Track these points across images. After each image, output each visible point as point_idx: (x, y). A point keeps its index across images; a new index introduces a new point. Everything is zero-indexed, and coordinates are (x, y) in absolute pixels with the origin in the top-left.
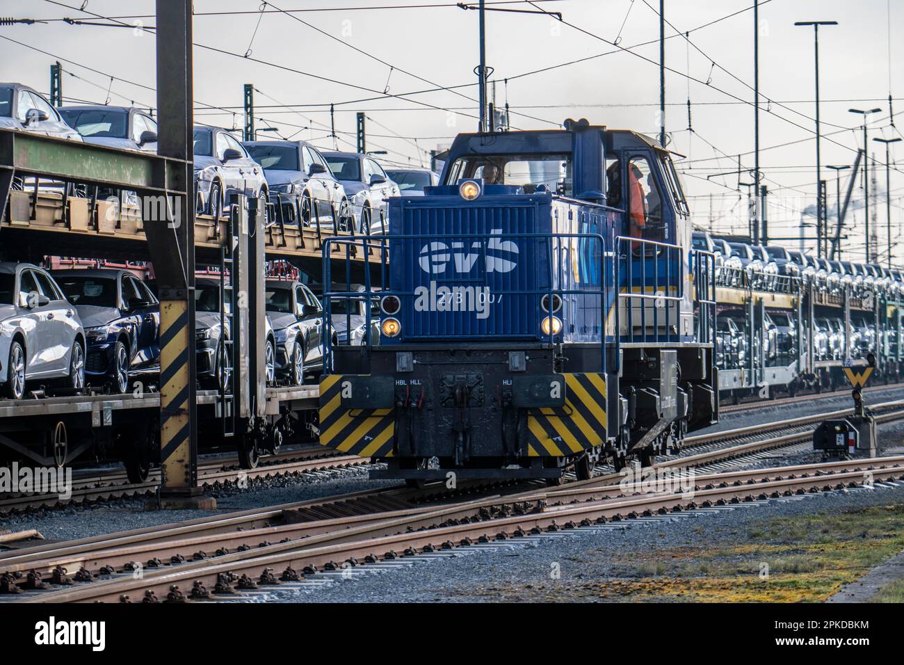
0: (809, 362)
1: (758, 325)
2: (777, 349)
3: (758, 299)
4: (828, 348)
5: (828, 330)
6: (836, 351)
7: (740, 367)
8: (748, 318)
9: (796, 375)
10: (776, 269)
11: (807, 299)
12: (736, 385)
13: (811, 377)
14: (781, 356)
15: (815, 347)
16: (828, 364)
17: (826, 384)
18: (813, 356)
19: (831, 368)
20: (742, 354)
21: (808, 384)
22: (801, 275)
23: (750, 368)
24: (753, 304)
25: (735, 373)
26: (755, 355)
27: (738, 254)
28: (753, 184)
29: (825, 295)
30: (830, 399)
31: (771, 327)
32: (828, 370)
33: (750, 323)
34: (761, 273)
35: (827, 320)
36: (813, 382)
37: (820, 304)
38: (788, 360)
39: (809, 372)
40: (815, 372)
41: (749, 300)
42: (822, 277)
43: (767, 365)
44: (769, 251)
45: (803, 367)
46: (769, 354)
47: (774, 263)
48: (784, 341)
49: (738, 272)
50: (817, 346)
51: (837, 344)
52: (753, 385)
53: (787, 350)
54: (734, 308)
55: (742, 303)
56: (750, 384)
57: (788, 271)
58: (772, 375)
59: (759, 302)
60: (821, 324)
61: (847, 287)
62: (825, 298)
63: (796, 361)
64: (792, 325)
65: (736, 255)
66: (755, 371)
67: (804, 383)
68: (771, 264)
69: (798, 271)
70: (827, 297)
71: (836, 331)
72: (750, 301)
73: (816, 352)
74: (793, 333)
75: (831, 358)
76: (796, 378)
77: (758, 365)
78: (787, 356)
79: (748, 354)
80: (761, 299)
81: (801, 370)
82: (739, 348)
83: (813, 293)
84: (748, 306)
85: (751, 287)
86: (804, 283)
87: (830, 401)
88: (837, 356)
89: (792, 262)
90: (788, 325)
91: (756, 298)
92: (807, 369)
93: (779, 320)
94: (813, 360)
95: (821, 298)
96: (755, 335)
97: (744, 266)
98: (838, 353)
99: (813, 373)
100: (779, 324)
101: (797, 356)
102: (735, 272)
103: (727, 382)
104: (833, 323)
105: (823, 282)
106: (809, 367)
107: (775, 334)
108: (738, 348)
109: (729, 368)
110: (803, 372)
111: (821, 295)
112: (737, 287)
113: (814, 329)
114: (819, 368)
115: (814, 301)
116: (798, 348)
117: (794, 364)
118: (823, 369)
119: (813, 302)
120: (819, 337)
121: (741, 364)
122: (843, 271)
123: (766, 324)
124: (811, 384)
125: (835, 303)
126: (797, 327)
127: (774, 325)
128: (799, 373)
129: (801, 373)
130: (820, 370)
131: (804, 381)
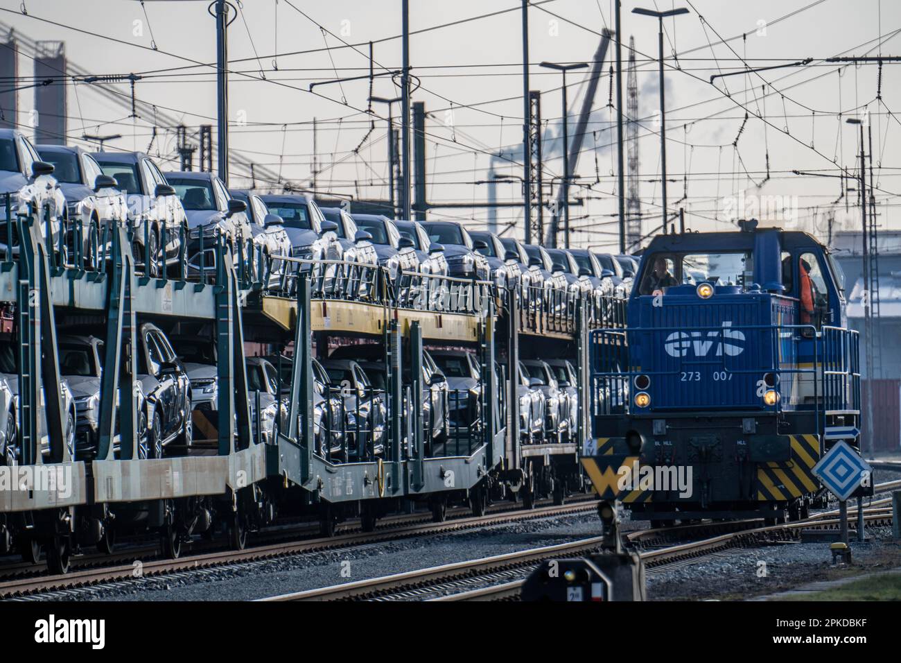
0: (509, 447)
1: (411, 375)
2: (448, 423)
3: (410, 324)
4: (548, 419)
5: (547, 383)
6: (563, 424)
7: (375, 458)
8: (391, 360)
9: (485, 472)
10: (445, 266)
11: (504, 323)
12: (366, 493)
13: (514, 476)
14: (457, 436)
15: (521, 417)
16: (548, 451)
17: (543, 489)
18: (518, 435)
19: (553, 457)
20: (378, 432)
21: (508, 490)
22: (493, 277)
23: (396, 459)
24: (400, 333)
25: (365, 469)
26: (404, 434)
27: (371, 236)
28: (397, 100)
29: (541, 316)
30: (551, 519)
31: (436, 379)
32: (547, 462)
33: (394, 371)
34: (416, 273)
35: (546, 365)
36: (519, 485)
37: (533, 333)
38: (470, 444)
39: (510, 467)
40: (522, 466)
41: (393, 325)
42: (535, 280)
43: (428, 453)
44: (431, 229)
45: (498, 456)
46: (432, 432)
47: (441, 253)
48: (460, 407)
49: (370, 271)
50: (526, 415)
51: (564, 410)
52: (400, 493)
53: (467, 424)
54: (362, 341)
55: (379, 332)
56: (395, 490)
57: (468, 268)
58: (438, 473)
59: (413, 329)
60: (532, 372)
61: (584, 299)
62: (542, 321)
63: (485, 444)
64: (476, 374)
65: (367, 239)
66: (405, 465)
67: (500, 488)
68: (435, 255)
69: (488, 268)
70: (544, 319)
71: (562, 386)
72: (394, 328)
73: (522, 427)
74: (476, 390)
75: (553, 439)
76: (485, 477)
77: (410, 454)
78: (467, 435)
79: (390, 433)
80: (415, 323)
81: (496, 462)
82: (371, 422)
83: (517, 312)
84: (391, 338)
85: (395, 301)
86: (500, 291)
87: (551, 523)
88: (565, 435)
89: (476, 252)
90: (468, 374)
91: (406, 320)
92: (506, 461)
93: (452, 365)
94: (518, 442)
95: (534, 321)
96: (404, 395)
97: (383, 258)
98: (566, 428)
99: (517, 468)
100: (450, 373)
101: (486, 436)
102: (364, 271)
103: (349, 486)
104: (556, 371)
105: (535, 291)
106: (509, 455)
107: (444, 391)
108: (370, 419)
109: (353, 459)
110: (499, 466)
111: (534, 315)
112: (368, 301)
113: (520, 382)
114: (530, 458)
115: (519, 327)
116: (489, 420)
117: (480, 452)
118: (538, 460)
119: (518, 329)
120: (528, 397)
121: (376, 451)
122: (575, 268)
123: (426, 374)
124: (515, 489)
125: (560, 331)
126: (485, 377)
127: (442, 374)
128: (490, 469)
129: (494, 468)
130: (531, 463)
131: (500, 483)
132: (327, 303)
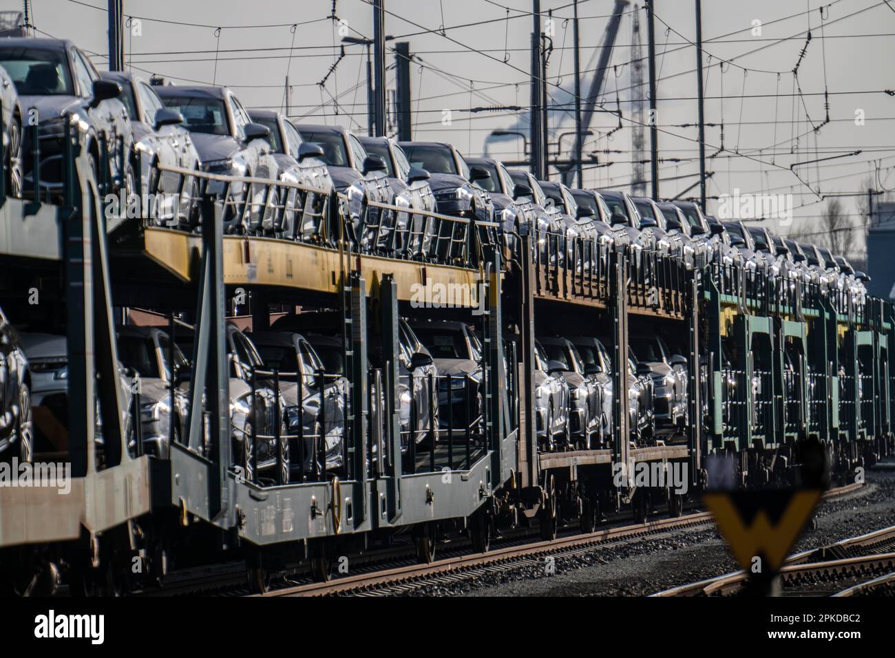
0: (523, 455)
1: (381, 354)
2: (437, 423)
3: (380, 279)
4: (573, 416)
5: (572, 369)
6: (593, 423)
7: (328, 475)
8: (353, 330)
9: (489, 493)
10: (431, 201)
11: (514, 283)
12: (317, 528)
13: (530, 496)
14: (447, 441)
15: (538, 414)
16: (574, 460)
17: (567, 508)
18: (534, 440)
19: (582, 469)
20: (334, 438)
21: (521, 515)
22: (498, 218)
23: (360, 478)
24: (365, 291)
25: (315, 493)
26: (372, 440)
27: (321, 150)
29: (565, 274)
30: (579, 553)
31: (418, 360)
32: (574, 476)
33: (356, 347)
34: (390, 206)
35: (568, 343)
36: (537, 507)
37: (554, 298)
38: (468, 452)
39: (525, 483)
40: (541, 482)
41: (353, 279)
42: (556, 227)
43: (408, 468)
44: (412, 153)
45: (507, 468)
46: (413, 436)
47: (423, 184)
48: (454, 400)
49: (319, 198)
50: (544, 410)
51: (594, 404)
52: (367, 526)
53: (464, 424)
55: (333, 289)
56: (358, 521)
57: (463, 207)
58: (425, 497)
59: (384, 287)
60: (552, 353)
61: (620, 254)
62: (565, 280)
63: (490, 452)
64: (474, 354)
65: (315, 155)
66: (374, 486)
67: (512, 514)
68: (415, 185)
69: (490, 207)
70: (569, 279)
71: (591, 371)
72: (356, 283)
73: (540, 427)
74: (477, 378)
75: (580, 442)
76: (490, 499)
77: (381, 469)
78: (463, 440)
79: (352, 436)
80: (388, 278)
81: (505, 477)
82: (325, 419)
83: (532, 267)
84: (352, 298)
85: (357, 245)
86: (508, 238)
87: (580, 561)
88: (595, 437)
89: (475, 184)
90: (465, 355)
91: (374, 273)
92: (519, 475)
93: (443, 342)
94: (535, 448)
95: (555, 281)
96: (371, 380)
97: (342, 185)
98: (597, 428)
99: (535, 485)
100: (439, 353)
101: (492, 441)
102: (310, 199)
103: (287, 519)
104: (583, 354)
105: (556, 241)
106: (523, 468)
107: (430, 376)
108: (321, 418)
109: (296, 478)
110: (509, 482)
111: (555, 273)
112: (315, 241)
113: (537, 368)
114: (551, 471)
115: (537, 288)
116: (495, 418)
117: (484, 464)
118: (561, 473)
119: (533, 292)
120: (548, 387)
121: (331, 464)
122: (606, 214)
123: (404, 355)
124: (530, 513)
125: (590, 295)
126: (489, 357)
127: (427, 353)
128: (497, 487)
129: (502, 486)
130: (552, 477)
131: (511, 507)
132: (251, 242)
